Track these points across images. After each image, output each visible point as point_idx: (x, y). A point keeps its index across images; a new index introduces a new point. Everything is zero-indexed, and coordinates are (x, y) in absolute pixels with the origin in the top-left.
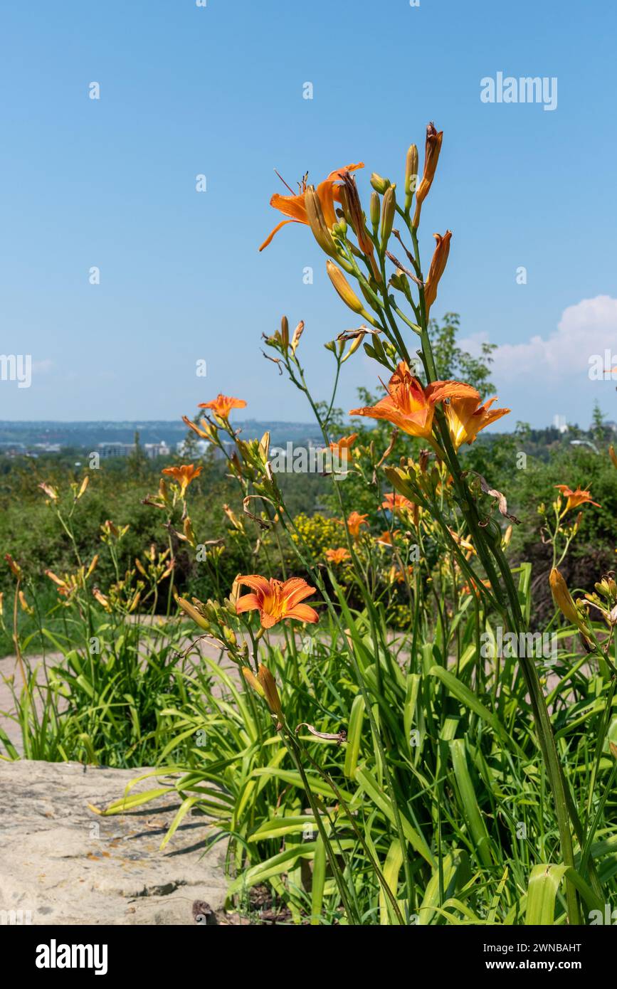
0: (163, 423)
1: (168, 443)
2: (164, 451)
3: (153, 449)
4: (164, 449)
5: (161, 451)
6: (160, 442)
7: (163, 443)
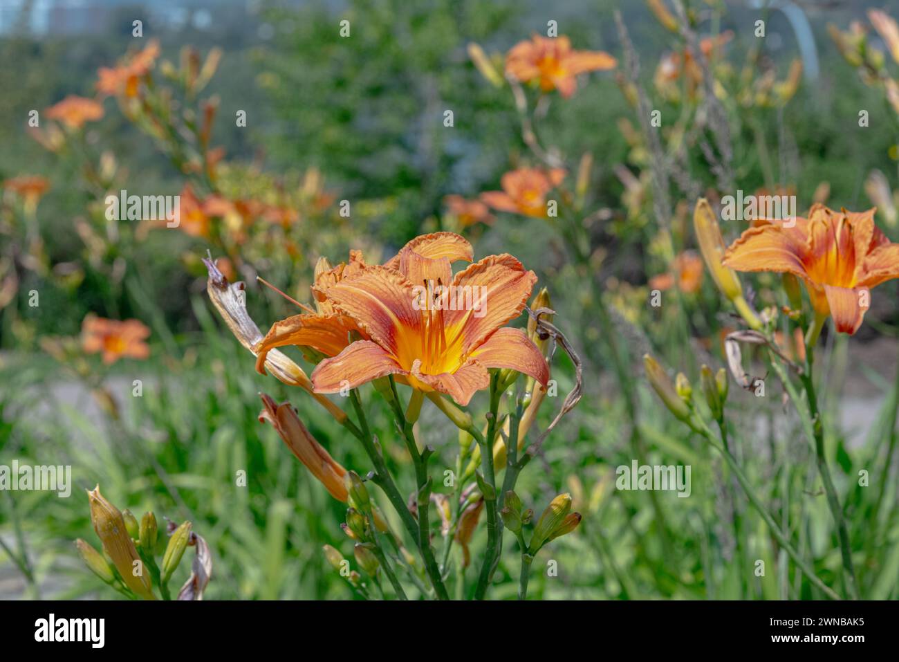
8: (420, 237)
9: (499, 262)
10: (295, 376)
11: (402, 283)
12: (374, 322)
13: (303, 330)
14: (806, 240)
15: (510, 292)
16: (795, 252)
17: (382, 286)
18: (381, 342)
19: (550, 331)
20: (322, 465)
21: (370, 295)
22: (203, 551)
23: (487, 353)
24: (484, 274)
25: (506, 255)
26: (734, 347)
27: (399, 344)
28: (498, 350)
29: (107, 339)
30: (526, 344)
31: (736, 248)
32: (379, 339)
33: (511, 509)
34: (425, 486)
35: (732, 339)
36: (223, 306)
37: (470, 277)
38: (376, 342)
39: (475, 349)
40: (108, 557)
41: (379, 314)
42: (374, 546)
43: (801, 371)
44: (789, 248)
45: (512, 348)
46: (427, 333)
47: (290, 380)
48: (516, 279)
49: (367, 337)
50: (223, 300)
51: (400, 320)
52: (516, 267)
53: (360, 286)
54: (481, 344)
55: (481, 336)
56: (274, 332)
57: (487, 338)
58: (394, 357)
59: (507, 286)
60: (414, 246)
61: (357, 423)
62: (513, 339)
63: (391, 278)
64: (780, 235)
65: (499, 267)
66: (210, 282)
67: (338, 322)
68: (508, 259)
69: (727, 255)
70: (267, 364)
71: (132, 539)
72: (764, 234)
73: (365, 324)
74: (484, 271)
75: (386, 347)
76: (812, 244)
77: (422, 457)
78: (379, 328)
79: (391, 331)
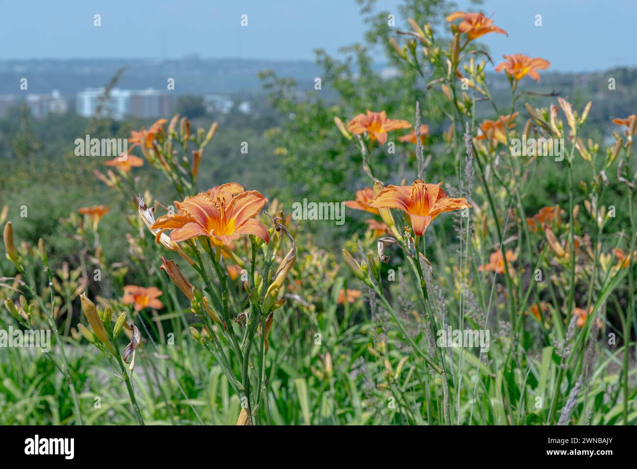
0: (55, 63)
1: (62, 94)
2: (58, 107)
3: (40, 104)
4: (58, 103)
5: (53, 107)
6: (50, 92)
7: (56, 94)
8: (223, 185)
9: (252, 194)
10: (173, 246)
11: (211, 201)
12: (197, 216)
13: (171, 221)
14: (410, 195)
15: (255, 205)
16: (403, 200)
17: (203, 202)
18: (200, 223)
19: (280, 227)
20: (188, 290)
21: (197, 205)
22: (136, 332)
23: (243, 229)
24: (245, 198)
25: (255, 191)
26: (381, 244)
27: (209, 225)
28: (247, 228)
29: (136, 297)
30: (260, 225)
31: (376, 198)
32: (199, 222)
33: (253, 294)
34: (225, 291)
35: (381, 241)
36: (144, 217)
37: (240, 199)
38: (198, 223)
39: (239, 227)
40: (92, 331)
41: (200, 213)
42: (203, 316)
43: (413, 256)
44: (400, 198)
45: (254, 227)
46: (221, 222)
47: (171, 248)
48: (259, 201)
49: (194, 221)
50: (145, 215)
51: (209, 216)
52: (259, 196)
53: (194, 202)
54: (242, 225)
55: (242, 222)
56: (159, 221)
57: (244, 223)
58: (206, 230)
59: (255, 202)
60: (221, 188)
61: (199, 266)
62: (254, 223)
63: (207, 199)
64: (396, 193)
65: (253, 196)
66: (139, 207)
67: (186, 218)
68: (256, 193)
69: (373, 201)
70: (161, 240)
71: (101, 319)
72: (389, 192)
73: (194, 216)
74: (245, 197)
75: (202, 225)
76: (412, 197)
77: (223, 278)
78: (200, 218)
79: (205, 220)
